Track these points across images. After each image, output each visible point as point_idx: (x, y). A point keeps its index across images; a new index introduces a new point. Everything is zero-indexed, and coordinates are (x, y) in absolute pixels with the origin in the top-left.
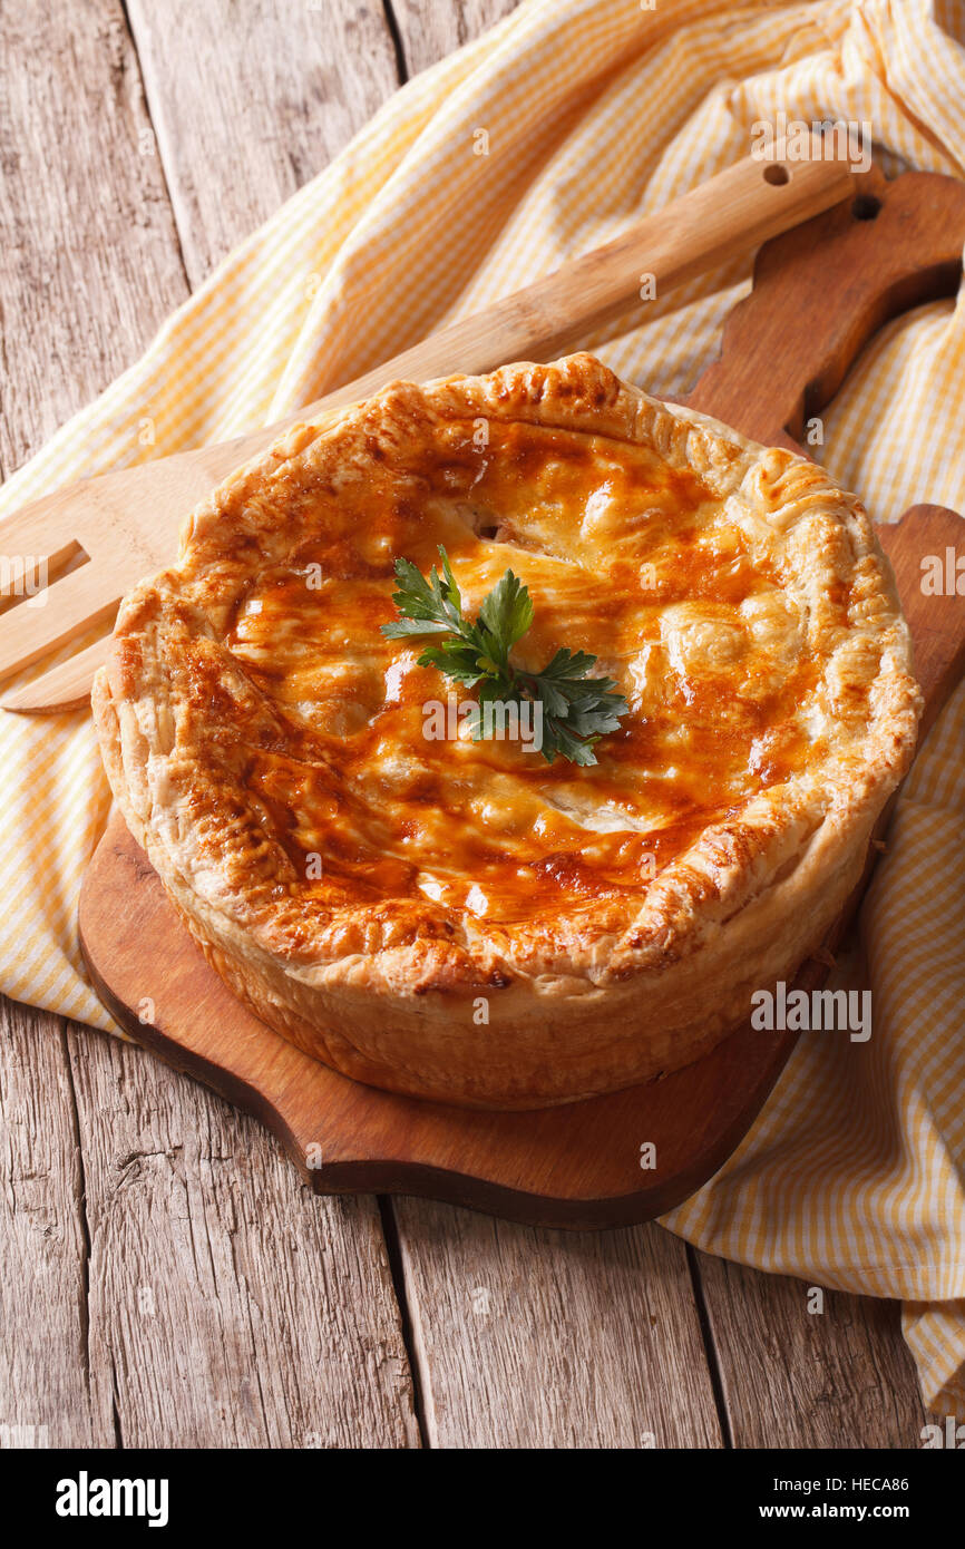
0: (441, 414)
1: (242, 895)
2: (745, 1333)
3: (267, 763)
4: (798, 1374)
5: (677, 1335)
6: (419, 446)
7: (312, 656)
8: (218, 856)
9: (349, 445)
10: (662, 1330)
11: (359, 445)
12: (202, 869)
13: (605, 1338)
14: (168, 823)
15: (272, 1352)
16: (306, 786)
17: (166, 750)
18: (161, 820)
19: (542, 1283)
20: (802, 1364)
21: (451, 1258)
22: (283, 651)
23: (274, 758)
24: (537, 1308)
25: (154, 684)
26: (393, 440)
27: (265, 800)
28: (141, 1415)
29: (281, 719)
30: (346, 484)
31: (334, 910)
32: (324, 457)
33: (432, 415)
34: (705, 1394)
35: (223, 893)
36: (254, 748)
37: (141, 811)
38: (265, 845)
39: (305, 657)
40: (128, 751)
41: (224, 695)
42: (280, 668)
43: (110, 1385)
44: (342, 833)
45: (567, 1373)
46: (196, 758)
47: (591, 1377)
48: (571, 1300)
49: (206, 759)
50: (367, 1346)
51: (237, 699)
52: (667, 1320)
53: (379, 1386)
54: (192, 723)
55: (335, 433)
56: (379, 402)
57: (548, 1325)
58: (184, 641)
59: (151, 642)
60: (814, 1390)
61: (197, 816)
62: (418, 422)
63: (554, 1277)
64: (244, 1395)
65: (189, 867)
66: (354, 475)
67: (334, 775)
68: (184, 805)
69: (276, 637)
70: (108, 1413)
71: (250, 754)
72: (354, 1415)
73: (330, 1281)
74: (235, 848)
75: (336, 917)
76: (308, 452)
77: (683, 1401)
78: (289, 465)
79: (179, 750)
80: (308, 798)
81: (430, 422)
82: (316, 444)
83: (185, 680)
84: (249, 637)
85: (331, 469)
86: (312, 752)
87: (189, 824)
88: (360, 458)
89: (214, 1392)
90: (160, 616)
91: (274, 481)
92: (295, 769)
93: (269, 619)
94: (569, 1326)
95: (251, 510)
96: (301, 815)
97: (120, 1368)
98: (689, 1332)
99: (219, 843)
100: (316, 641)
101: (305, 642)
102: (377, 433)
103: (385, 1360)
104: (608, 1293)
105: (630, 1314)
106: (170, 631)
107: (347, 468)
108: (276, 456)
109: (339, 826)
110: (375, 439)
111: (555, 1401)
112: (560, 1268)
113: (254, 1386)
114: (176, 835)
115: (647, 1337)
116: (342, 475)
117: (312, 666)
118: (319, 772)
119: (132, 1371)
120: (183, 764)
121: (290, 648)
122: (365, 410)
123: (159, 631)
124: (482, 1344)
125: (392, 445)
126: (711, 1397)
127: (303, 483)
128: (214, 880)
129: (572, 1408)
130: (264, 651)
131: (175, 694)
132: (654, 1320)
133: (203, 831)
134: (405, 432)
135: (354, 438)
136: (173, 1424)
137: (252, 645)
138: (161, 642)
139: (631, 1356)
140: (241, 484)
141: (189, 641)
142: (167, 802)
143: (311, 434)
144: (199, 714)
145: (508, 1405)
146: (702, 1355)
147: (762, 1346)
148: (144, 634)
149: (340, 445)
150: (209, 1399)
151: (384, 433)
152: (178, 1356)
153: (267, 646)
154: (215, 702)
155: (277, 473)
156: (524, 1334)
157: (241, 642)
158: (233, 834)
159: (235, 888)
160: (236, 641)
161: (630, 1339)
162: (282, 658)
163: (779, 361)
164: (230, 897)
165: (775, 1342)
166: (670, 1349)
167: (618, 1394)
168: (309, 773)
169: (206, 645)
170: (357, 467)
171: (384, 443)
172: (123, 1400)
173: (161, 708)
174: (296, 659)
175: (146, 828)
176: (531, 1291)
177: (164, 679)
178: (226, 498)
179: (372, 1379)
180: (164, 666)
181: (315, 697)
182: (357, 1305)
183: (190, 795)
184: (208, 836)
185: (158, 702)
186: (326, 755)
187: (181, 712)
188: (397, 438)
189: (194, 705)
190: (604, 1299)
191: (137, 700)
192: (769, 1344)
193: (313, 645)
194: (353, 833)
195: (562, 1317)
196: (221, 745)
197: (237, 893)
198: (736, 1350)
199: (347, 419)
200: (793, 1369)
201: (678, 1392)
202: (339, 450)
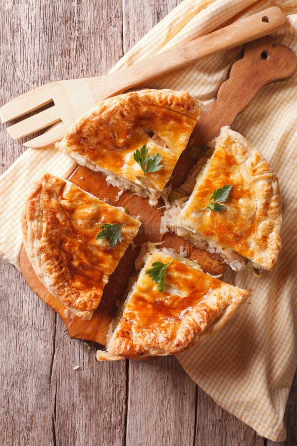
0: (143, 103)
1: (56, 287)
2: (206, 401)
3: (67, 240)
4: (215, 414)
5: (190, 399)
6: (135, 114)
7: (83, 204)
8: (51, 273)
9: (115, 113)
10: (186, 397)
11: (118, 113)
12: (46, 276)
13: (173, 397)
14: (38, 261)
15: (94, 386)
16: (77, 248)
17: (39, 238)
18: (36, 259)
19: (161, 379)
20: (217, 411)
21: (140, 367)
22: (75, 203)
23: (69, 239)
24: (159, 385)
25: (38, 216)
26: (128, 113)
27: (65, 252)
28: (61, 399)
29: (72, 227)
30: (113, 124)
31: (80, 292)
32: (107, 116)
33: (140, 103)
34: (193, 416)
35: (51, 286)
36: (64, 236)
37: (31, 255)
38: (64, 269)
39: (81, 205)
40: (29, 237)
41: (57, 220)
42: (74, 208)
43: (55, 390)
44: (85, 263)
45: (162, 404)
46: (47, 241)
47: (168, 406)
48: (167, 385)
49: (50, 241)
50: (117, 386)
51: (60, 221)
52: (188, 395)
53: (118, 397)
54: (47, 230)
55: (111, 109)
56: (125, 99)
57: (160, 390)
58: (48, 201)
59: (38, 201)
60: (218, 418)
61: (46, 260)
62: (136, 105)
63: (164, 378)
64: (86, 397)
65: (43, 274)
66: (115, 122)
67: (85, 244)
68: (43, 256)
69: (73, 198)
70: (54, 397)
71: (63, 237)
72: (111, 404)
73: (111, 368)
74: (56, 271)
75: (81, 295)
76: (103, 114)
77: (187, 416)
78: (97, 118)
79: (43, 239)
80: (76, 252)
81: (139, 105)
82: (105, 112)
83: (47, 215)
84: (66, 198)
85: (109, 119)
86: (80, 237)
87: (44, 262)
88: (118, 117)
89: (79, 395)
90: (42, 192)
91: (92, 122)
92: (74, 243)
93: (72, 192)
94: (165, 391)
95: (85, 130)
96: (75, 257)
97: (58, 386)
98: (192, 399)
99: (52, 269)
100: (85, 199)
101: (82, 200)
102: (123, 109)
103: (121, 391)
104: (176, 385)
105: (180, 391)
106: (44, 197)
107: (114, 120)
108: (94, 114)
109: (84, 261)
110: (123, 111)
111: (158, 409)
112: (166, 376)
113: (89, 395)
114: (40, 264)
115: (182, 398)
116: (112, 121)
117: (82, 208)
118: (80, 244)
119: (61, 387)
120: (44, 244)
121: (77, 202)
122: (121, 101)
123: (41, 197)
124: (144, 391)
125: (127, 114)
126: (194, 417)
127: (101, 123)
128: (49, 280)
129: (161, 412)
130: (69, 203)
131: (44, 219)
132: (185, 394)
133: (48, 264)
134: (132, 110)
135: (117, 111)
136: (68, 401)
137: (66, 201)
138: (41, 201)
139: (178, 402)
140: (83, 122)
141: (49, 201)
142: (38, 254)
143: (105, 108)
144: (49, 227)
145: (147, 408)
146: (194, 406)
147: (209, 405)
148: (37, 199)
149: (112, 113)
150: (78, 397)
151: (126, 110)
152: (72, 385)
153: (71, 201)
154: (54, 222)
155: (94, 120)
156: (154, 391)
157: (64, 199)
158: (56, 267)
159: (54, 285)
160: (62, 199)
161: (179, 398)
162: (74, 205)
163: (232, 105)
164: (53, 288)
165: (212, 404)
166: (187, 402)
167: (173, 411)
168: (78, 244)
169: (54, 201)
170: (117, 119)
171: (125, 113)
172: (57, 394)
173: (39, 224)
174: (78, 205)
175: (32, 259)
176: (158, 380)
177: (41, 214)
178: (79, 126)
179: (117, 396)
180: (41, 209)
181: (82, 219)
182: (116, 376)
183: (45, 254)
184: (48, 267)
185: (38, 222)
186: (83, 239)
187: (45, 225)
188: (129, 111)
189: (48, 224)
190: (175, 386)
191: (33, 221)
192: (210, 405)
193: (84, 201)
194: (88, 263)
195: (164, 388)
196: (55, 236)
197: (55, 287)
198: (202, 406)
199: (115, 104)
200: (215, 412)
201: (187, 414)
202: (112, 114)
